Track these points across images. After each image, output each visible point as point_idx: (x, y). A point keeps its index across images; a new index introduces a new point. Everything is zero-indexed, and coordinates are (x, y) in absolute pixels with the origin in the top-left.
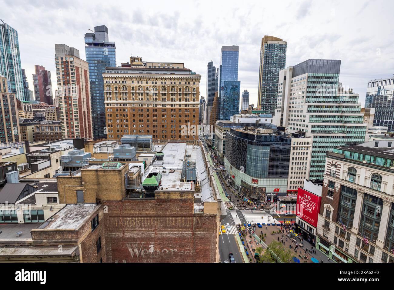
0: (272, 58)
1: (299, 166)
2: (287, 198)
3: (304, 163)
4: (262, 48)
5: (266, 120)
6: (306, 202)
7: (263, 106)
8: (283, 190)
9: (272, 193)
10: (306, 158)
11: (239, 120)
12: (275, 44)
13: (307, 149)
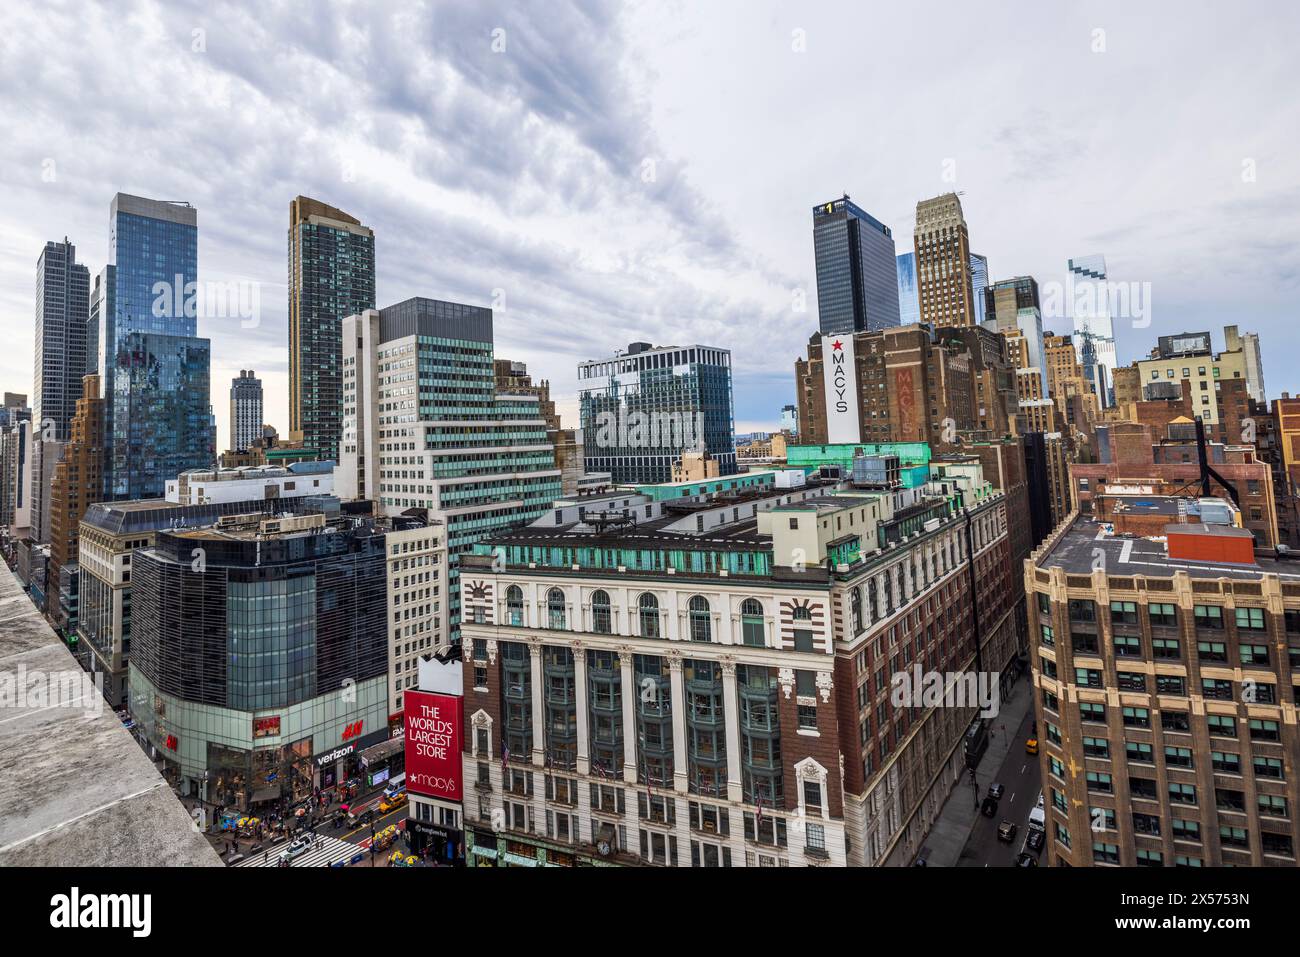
0: (329, 270)
1: (418, 619)
2: (389, 746)
3: (432, 608)
4: (292, 232)
5: (316, 483)
6: (429, 731)
7: (312, 433)
8: (374, 723)
9: (338, 748)
10: (436, 589)
11: (201, 491)
12: (335, 230)
13: (435, 561)
